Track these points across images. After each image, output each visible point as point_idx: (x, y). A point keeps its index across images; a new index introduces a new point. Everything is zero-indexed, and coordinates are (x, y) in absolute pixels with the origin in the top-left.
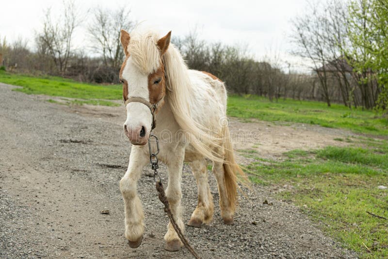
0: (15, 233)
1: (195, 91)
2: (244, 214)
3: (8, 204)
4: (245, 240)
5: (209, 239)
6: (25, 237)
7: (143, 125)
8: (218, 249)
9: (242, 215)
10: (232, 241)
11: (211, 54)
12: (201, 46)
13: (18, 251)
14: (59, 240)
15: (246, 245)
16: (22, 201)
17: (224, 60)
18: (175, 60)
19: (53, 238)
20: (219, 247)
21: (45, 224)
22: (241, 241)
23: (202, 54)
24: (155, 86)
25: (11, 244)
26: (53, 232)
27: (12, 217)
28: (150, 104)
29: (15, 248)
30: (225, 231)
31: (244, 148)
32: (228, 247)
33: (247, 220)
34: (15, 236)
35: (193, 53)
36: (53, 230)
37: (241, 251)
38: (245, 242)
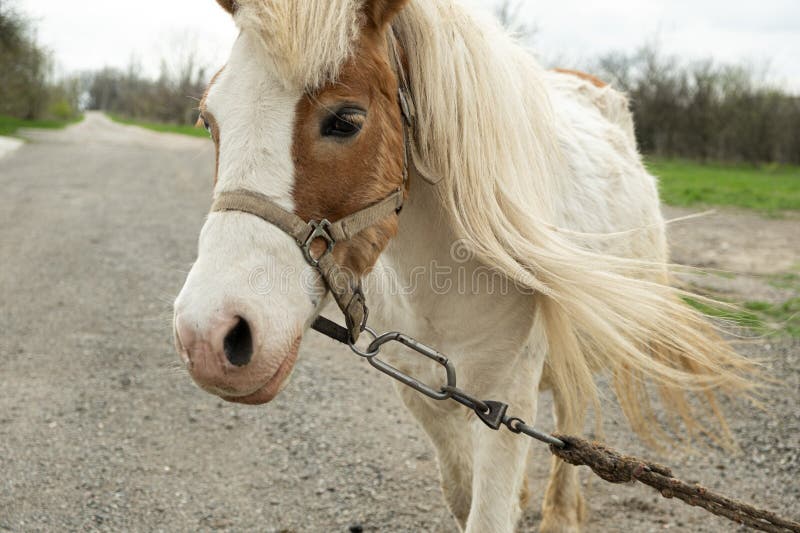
0: (328, 426)
1: (574, 151)
2: (782, 398)
3: (311, 373)
4: (788, 450)
5: (711, 446)
6: (346, 433)
7: (241, 311)
8: (733, 466)
9: (778, 401)
10: (761, 452)
11: (692, 82)
12: (669, 67)
13: (336, 459)
14: (412, 440)
15: (790, 459)
16: (336, 369)
17: (720, 94)
18: (459, 44)
19: (399, 436)
20: (733, 461)
21: (383, 410)
22: (779, 450)
23: (672, 83)
24: (327, 148)
25: (323, 446)
26: (399, 426)
27: (319, 397)
28: (296, 219)
29: (330, 454)
30: (744, 431)
31: (771, 270)
32: (752, 461)
33: (789, 410)
34: (329, 431)
35: (653, 82)
36: (399, 422)
37: (781, 470)
38: (790, 454)
